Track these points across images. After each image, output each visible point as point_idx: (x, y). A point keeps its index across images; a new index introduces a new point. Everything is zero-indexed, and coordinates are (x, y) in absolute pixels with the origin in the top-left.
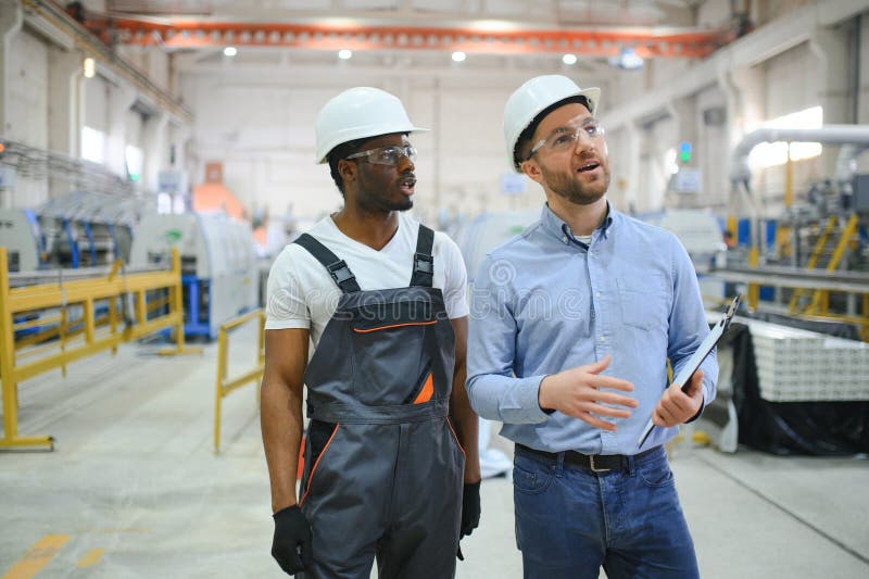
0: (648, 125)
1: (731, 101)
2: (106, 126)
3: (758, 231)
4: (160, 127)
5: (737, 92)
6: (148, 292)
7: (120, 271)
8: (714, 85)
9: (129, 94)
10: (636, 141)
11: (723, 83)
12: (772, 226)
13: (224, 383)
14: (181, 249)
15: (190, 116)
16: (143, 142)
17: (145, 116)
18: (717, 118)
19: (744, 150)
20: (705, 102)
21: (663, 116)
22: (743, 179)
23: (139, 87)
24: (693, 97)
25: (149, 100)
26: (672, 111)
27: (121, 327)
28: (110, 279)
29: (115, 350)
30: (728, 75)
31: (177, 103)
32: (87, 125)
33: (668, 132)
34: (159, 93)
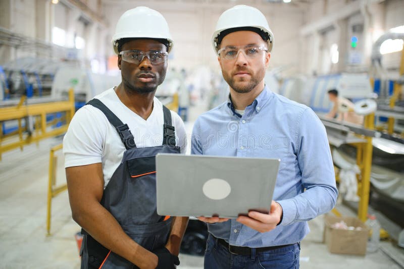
0: (323, 32)
1: (367, 20)
2: (66, 27)
3: (385, 86)
4: (93, 29)
5: (370, 15)
6: (47, 114)
7: (24, 103)
8: (358, 13)
9: (77, 13)
10: (317, 41)
11: (363, 12)
12: (392, 84)
13: (54, 188)
14: (78, 89)
15: (108, 25)
16: (85, 35)
17: (86, 24)
18: (359, 29)
19: (378, 44)
20: (354, 21)
21: (331, 28)
22: (377, 59)
23: (82, 9)
24: (346, 19)
25: (87, 16)
26: (337, 26)
27: (25, 136)
28: (18, 108)
29: (22, 149)
30: (366, 7)
31: (101, 18)
32: (56, 26)
33: (334, 36)
34: (93, 13)
